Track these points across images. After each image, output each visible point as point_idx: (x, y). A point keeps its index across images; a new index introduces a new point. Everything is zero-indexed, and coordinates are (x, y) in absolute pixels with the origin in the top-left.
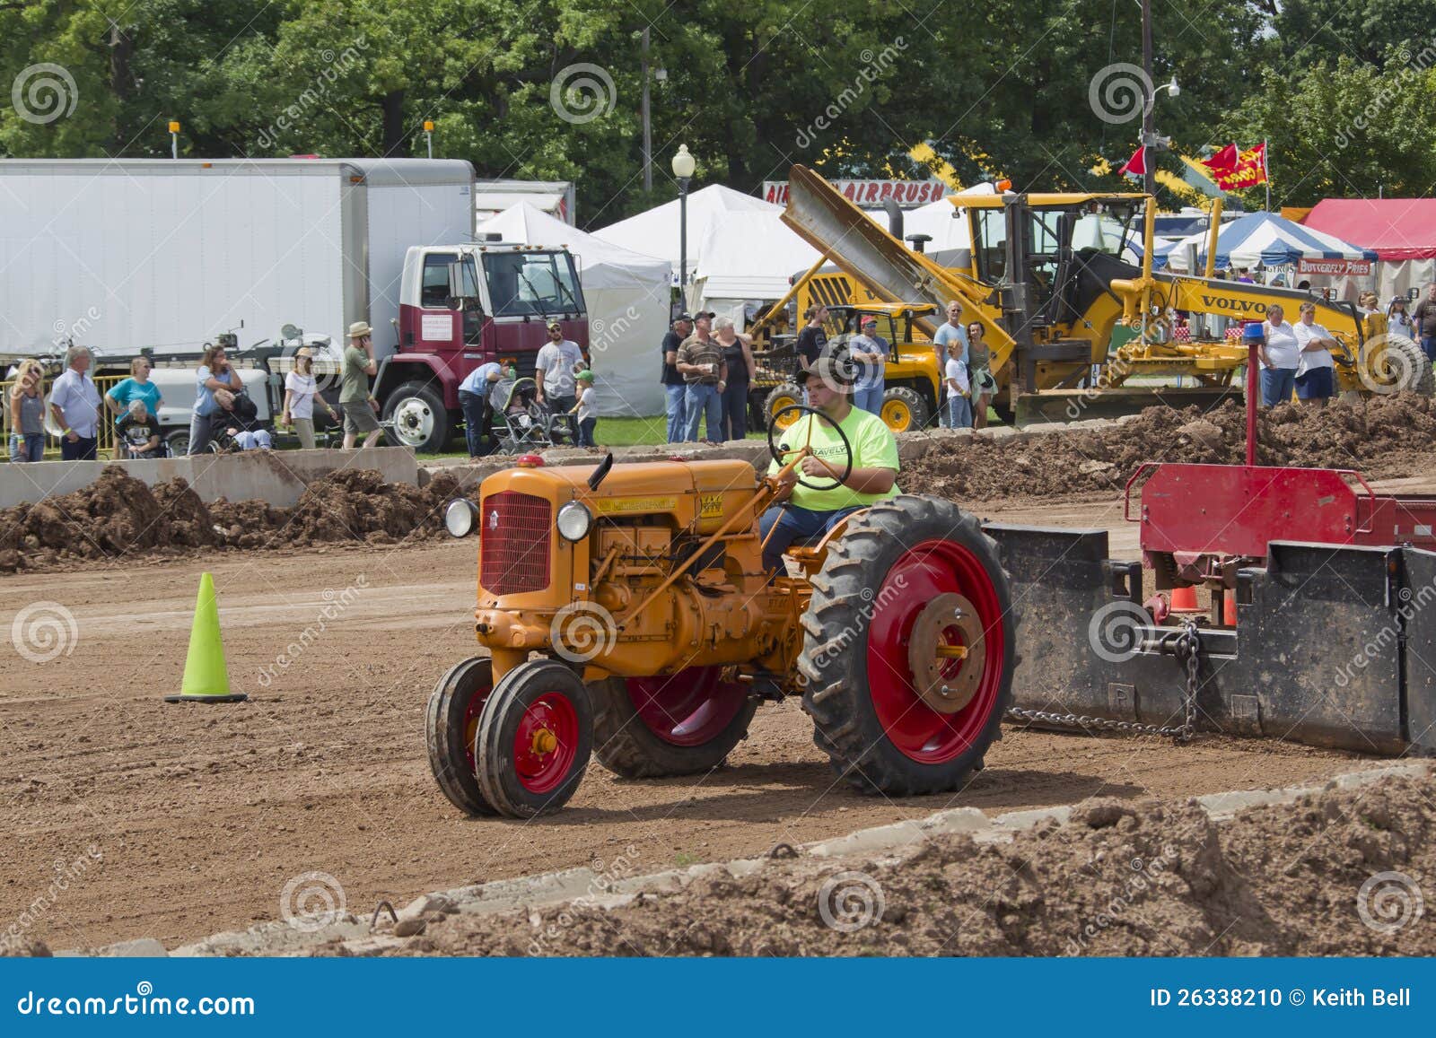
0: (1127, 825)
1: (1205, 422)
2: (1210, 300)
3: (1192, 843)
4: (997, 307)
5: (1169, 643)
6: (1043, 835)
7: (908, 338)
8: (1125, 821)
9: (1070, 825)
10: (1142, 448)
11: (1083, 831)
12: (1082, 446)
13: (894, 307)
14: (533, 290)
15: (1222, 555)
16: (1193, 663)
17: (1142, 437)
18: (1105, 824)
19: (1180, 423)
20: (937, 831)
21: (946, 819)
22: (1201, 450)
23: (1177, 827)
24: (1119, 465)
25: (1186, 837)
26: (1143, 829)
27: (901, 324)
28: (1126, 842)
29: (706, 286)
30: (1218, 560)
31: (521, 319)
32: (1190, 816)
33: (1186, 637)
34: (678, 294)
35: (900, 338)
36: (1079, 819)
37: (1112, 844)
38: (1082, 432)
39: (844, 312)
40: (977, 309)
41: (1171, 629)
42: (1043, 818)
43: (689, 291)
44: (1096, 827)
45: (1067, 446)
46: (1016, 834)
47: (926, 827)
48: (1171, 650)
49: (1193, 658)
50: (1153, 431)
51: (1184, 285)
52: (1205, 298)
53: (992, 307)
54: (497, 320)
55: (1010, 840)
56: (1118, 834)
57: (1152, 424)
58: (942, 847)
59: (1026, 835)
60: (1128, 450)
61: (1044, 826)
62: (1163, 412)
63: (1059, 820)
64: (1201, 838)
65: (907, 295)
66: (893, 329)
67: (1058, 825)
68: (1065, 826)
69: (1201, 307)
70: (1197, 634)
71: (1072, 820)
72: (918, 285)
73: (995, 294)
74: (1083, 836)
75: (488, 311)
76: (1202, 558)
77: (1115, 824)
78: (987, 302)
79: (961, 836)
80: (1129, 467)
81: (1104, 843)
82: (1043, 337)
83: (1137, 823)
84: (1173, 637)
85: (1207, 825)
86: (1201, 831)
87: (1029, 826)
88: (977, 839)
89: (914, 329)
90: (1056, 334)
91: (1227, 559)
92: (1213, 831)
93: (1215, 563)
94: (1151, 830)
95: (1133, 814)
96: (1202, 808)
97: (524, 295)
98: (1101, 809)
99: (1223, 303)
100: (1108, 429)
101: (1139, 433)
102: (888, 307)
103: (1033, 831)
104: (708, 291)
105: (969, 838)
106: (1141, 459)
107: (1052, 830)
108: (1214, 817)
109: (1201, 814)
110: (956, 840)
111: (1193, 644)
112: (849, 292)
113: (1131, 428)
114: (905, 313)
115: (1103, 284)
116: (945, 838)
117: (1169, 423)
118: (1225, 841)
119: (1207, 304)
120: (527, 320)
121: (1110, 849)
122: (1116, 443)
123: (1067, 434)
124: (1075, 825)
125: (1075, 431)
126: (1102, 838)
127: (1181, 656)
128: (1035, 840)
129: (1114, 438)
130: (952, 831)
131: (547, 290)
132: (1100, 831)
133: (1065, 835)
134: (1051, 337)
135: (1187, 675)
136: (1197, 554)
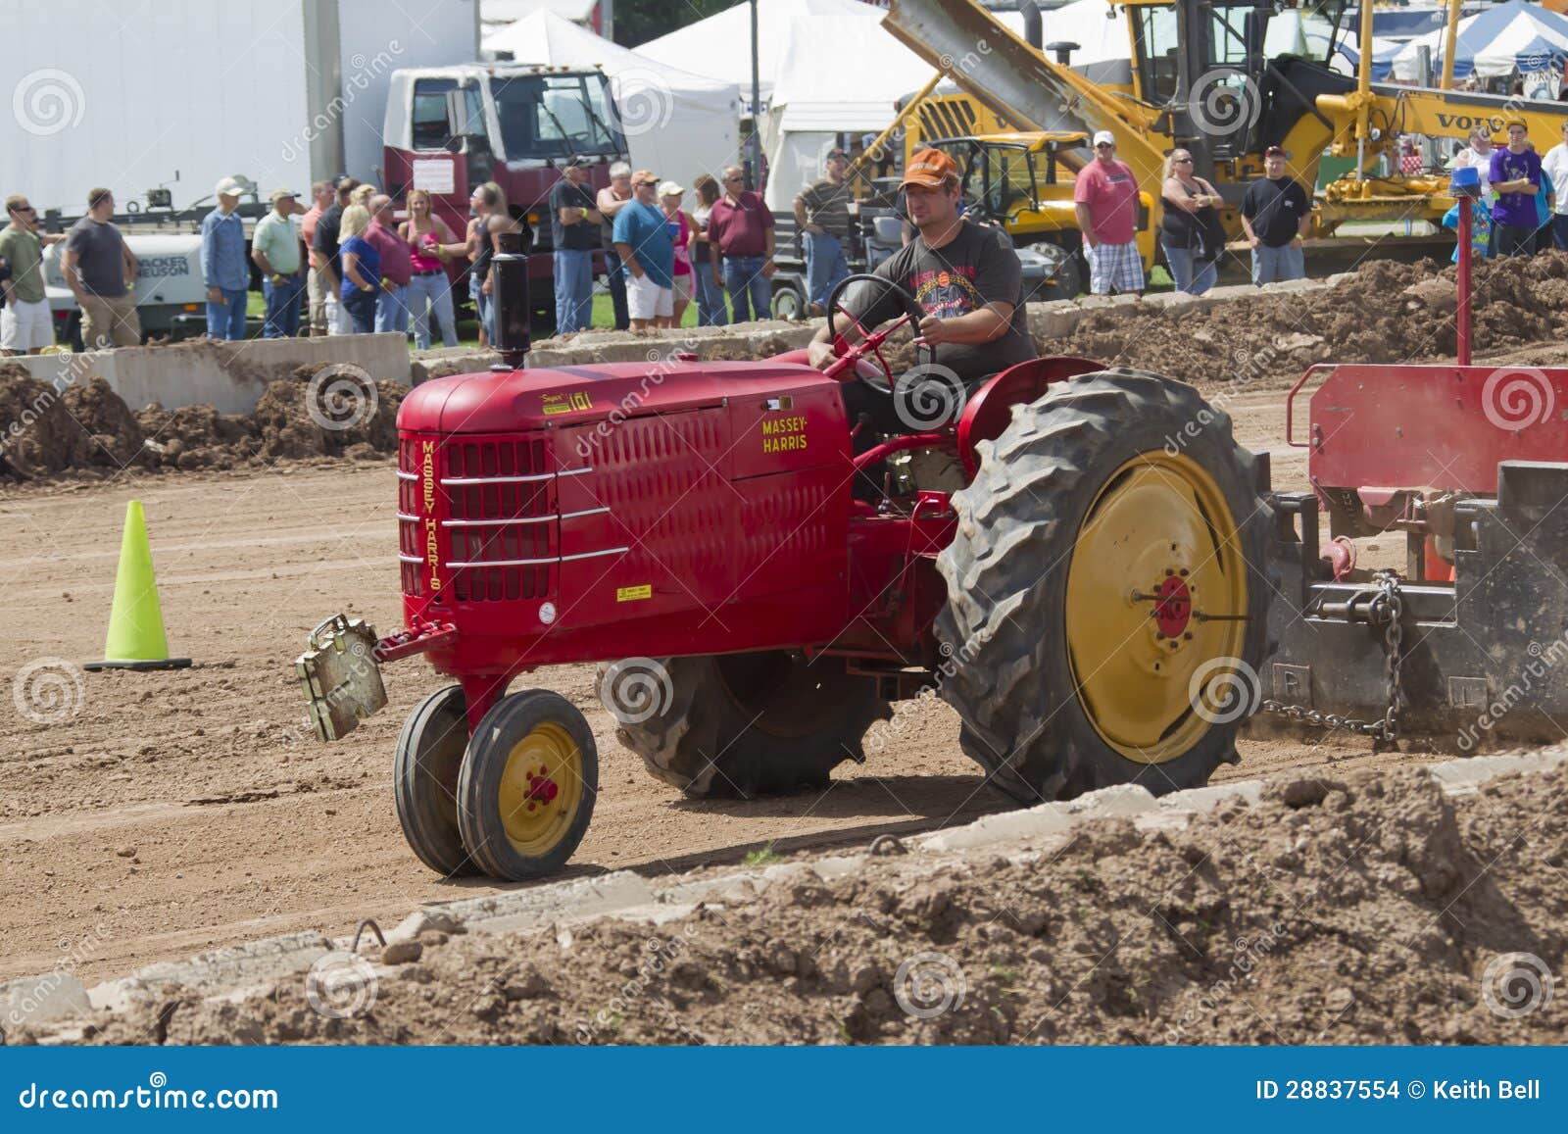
0: (1336, 803)
1: (1443, 280)
2: (1447, 119)
3: (1421, 826)
4: (1167, 135)
5: (1360, 606)
6: (1227, 818)
7: (1051, 177)
8: (1333, 798)
9: (1260, 804)
10: (1359, 316)
11: (1279, 811)
12: (1281, 316)
13: (1035, 138)
14: (557, 124)
15: (1427, 491)
16: (1394, 634)
17: (1359, 302)
18: (1307, 803)
19: (1409, 282)
20: (1087, 816)
21: (1100, 800)
22: (1437, 316)
23: (1403, 803)
24: (1329, 340)
25: (1414, 816)
26: (1357, 807)
27: (1042, 160)
28: (1335, 825)
29: (785, 115)
30: (1421, 498)
31: (542, 163)
32: (1419, 789)
33: (1383, 598)
34: (748, 127)
35: (1041, 177)
36: (1274, 796)
37: (1317, 829)
38: (1281, 296)
39: (966, 146)
40: (1141, 137)
41: (1362, 588)
42: (1226, 796)
43: (764, 124)
44: (1296, 807)
45: (1261, 316)
46: (1191, 818)
47: (1073, 811)
48: (1362, 616)
49: (1395, 626)
50: (1374, 293)
51: (1414, 99)
52: (1442, 117)
53: (1160, 135)
54: (513, 166)
55: (1183, 825)
56: (1324, 815)
57: (1372, 285)
58: (1095, 836)
59: (1204, 818)
60: (1340, 318)
61: (1228, 807)
62: (1387, 267)
63: (1247, 798)
64: (1436, 817)
65: (1051, 122)
66: (1032, 167)
67: (1245, 804)
68: (1255, 807)
69: (1435, 128)
70: (1400, 594)
71: (1263, 797)
72: (1063, 108)
73: (1165, 117)
74: (1278, 818)
75: (500, 152)
76: (1400, 497)
77: (1320, 802)
78: (1154, 128)
79: (1120, 821)
80: (1342, 340)
81: (1306, 827)
82: (1228, 173)
83: (1350, 799)
84: (1366, 597)
85: (1441, 801)
86: (1433, 808)
87: (1209, 807)
88: (1140, 825)
89: (1058, 165)
90: (1245, 169)
91: (1434, 496)
92: (1449, 809)
93: (1418, 503)
94: (1368, 808)
95: (1343, 787)
96: (1435, 779)
97: (547, 131)
98: (1302, 782)
99: (1464, 123)
100: (1315, 292)
101: (1355, 295)
102: (1023, 137)
103: (1214, 813)
104: (787, 123)
105: (1130, 824)
106: (1358, 330)
107: (1239, 812)
108: (1450, 790)
109: (1433, 787)
110: (1112, 827)
111: (1395, 607)
112: (973, 120)
113: (1345, 291)
114: (1046, 145)
115: (1305, 101)
116: (1098, 825)
117: (1395, 283)
118: (1465, 821)
119: (1445, 124)
120: (550, 165)
121: (1315, 834)
122: (1324, 310)
123: (1260, 299)
124: (1268, 804)
125: (1271, 296)
126: (1304, 820)
127: (1377, 625)
128: (1215, 825)
129: (1323, 304)
130: (1108, 815)
131: (576, 125)
132: (1301, 811)
133: (1256, 817)
134: (1239, 173)
135: (1386, 650)
136: (1391, 491)
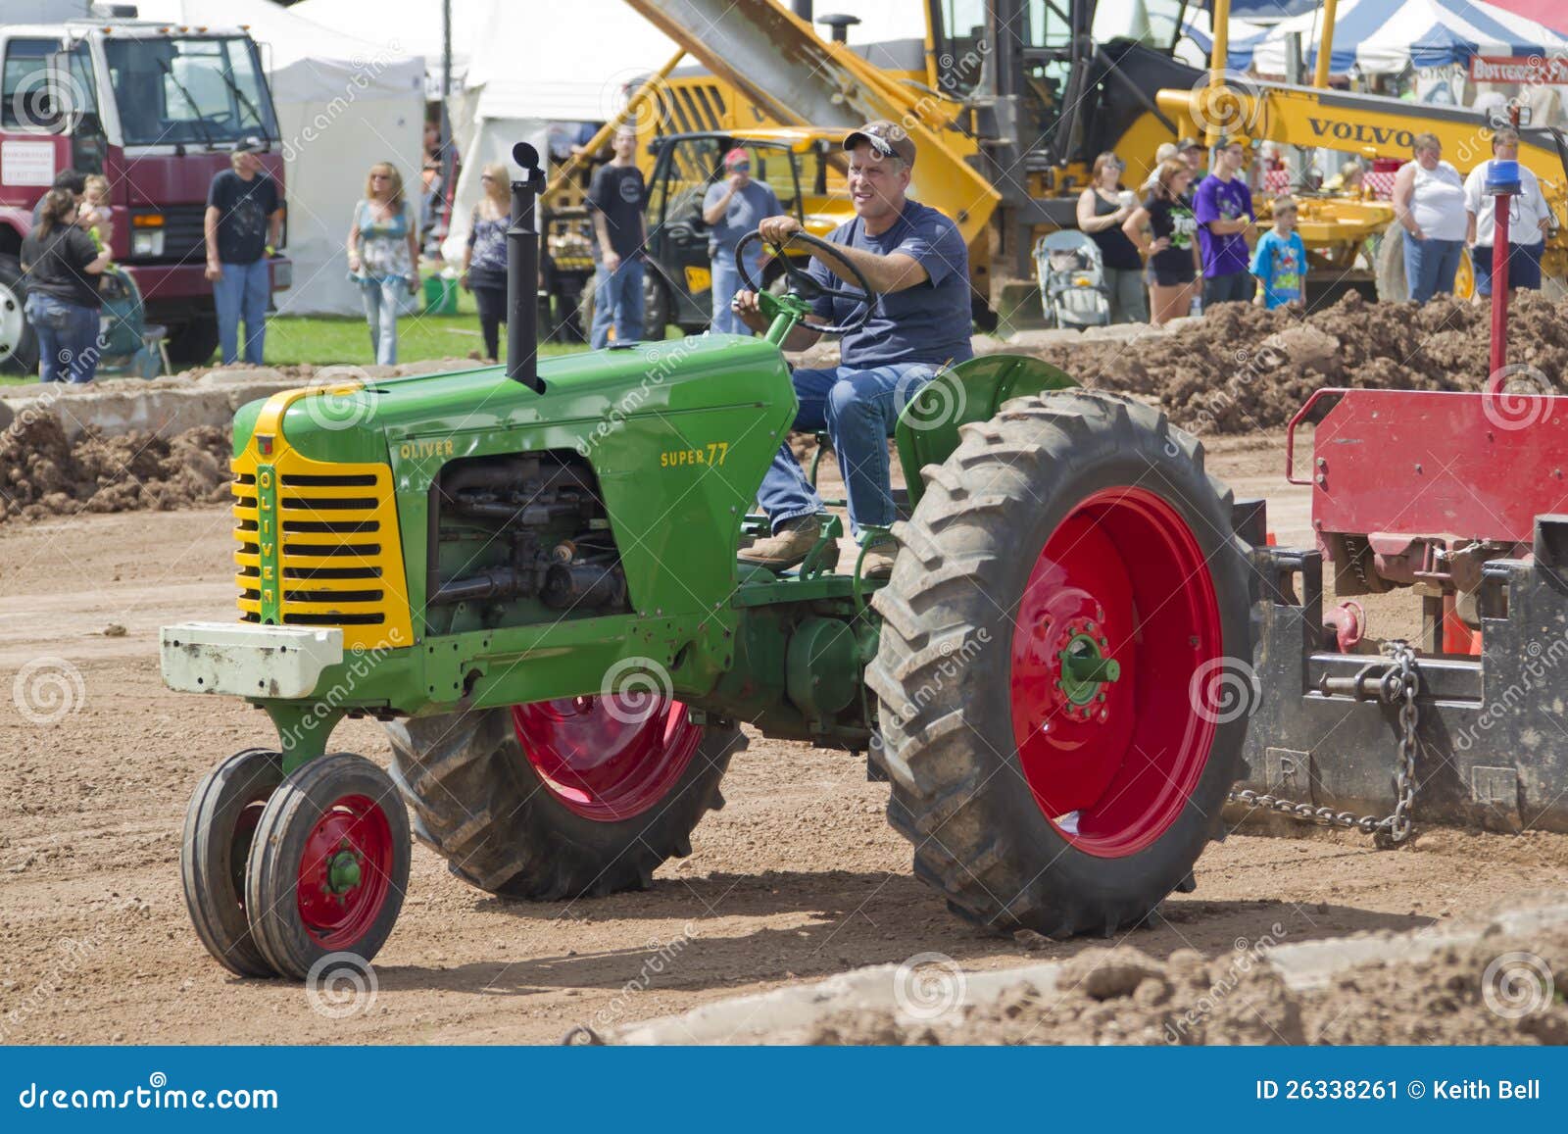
0: (1152, 996)
1: (1311, 329)
2: (1321, 126)
3: (1258, 1026)
4: (969, 134)
5: (1370, 682)
6: (1013, 1012)
7: (821, 186)
8: (1147, 989)
9: (1056, 995)
10: (1205, 373)
11: (1078, 1004)
12: (1107, 370)
13: (796, 135)
14: (191, 102)
15: (1450, 539)
16: (1409, 716)
17: (1205, 354)
18: (1115, 994)
19: (1268, 330)
20: (837, 1005)
21: (854, 985)
22: (1303, 375)
23: (1235, 996)
24: (1167, 401)
25: (1248, 1016)
26: (1177, 1001)
27: (810, 163)
28: (1150, 1023)
29: (484, 97)
30: (1443, 546)
31: (170, 150)
32: (1256, 980)
33: (1398, 672)
34: (435, 113)
35: (808, 186)
36: (1071, 985)
37: (1126, 1028)
38: (1107, 344)
39: (714, 144)
40: (935, 138)
41: (1371, 660)
42: (1013, 982)
43: (456, 109)
44: (1100, 998)
46: (968, 1011)
47: (819, 999)
48: (1372, 694)
49: (1410, 706)
50: (1224, 344)
51: (1279, 98)
52: (1314, 123)
53: (960, 136)
54: (130, 152)
55: (958, 1020)
56: (1136, 1010)
57: (1222, 333)
58: (845, 1032)
59: (984, 1011)
60: (1182, 375)
61: (1014, 998)
62: (1241, 312)
63: (1039, 987)
64: (1275, 1016)
65: (822, 113)
66: (796, 171)
67: (1036, 994)
68: (1049, 998)
69: (1307, 137)
70: (1416, 668)
71: (1060, 986)
72: (837, 99)
73: (966, 113)
74: (1078, 1013)
75: (114, 137)
76: (1417, 544)
77: (1130, 993)
78: (953, 128)
79: (876, 1013)
80: (1183, 402)
81: (1112, 1025)
82: (1045, 186)
83: (1169, 991)
84: (1376, 672)
85: (1283, 996)
86: (1273, 1004)
87: (990, 996)
88: (902, 1020)
89: (831, 171)
90: (1066, 182)
91: (1458, 546)
92: (1293, 1008)
93: (1439, 553)
94: (1190, 1003)
95: (1160, 976)
96: (1276, 967)
97: (177, 109)
98: (1109, 970)
99: (1343, 131)
100: (1150, 340)
101: (1201, 347)
102: (786, 134)
103: (997, 1005)
104: (486, 107)
105: (890, 1017)
106: (1203, 390)
107: (1028, 1003)
108: (1296, 982)
109: (1274, 978)
110: (867, 1021)
111: (1408, 683)
112: (723, 109)
113: (1189, 339)
114: (816, 146)
115: (1143, 97)
116: (850, 1018)
117: (1251, 331)
118: (1313, 1026)
119: (1318, 132)
120: (180, 153)
121: (1123, 1035)
122: (1162, 364)
123: (1081, 348)
124: (1066, 995)
125: (1096, 344)
126: (1110, 1016)
127: (1390, 705)
128: (998, 1020)
129: (1159, 355)
130: (863, 1005)
131: (215, 104)
132: (1108, 1005)
133: (1048, 1010)
134: (1058, 186)
135: (1399, 735)
136: (1407, 538)
